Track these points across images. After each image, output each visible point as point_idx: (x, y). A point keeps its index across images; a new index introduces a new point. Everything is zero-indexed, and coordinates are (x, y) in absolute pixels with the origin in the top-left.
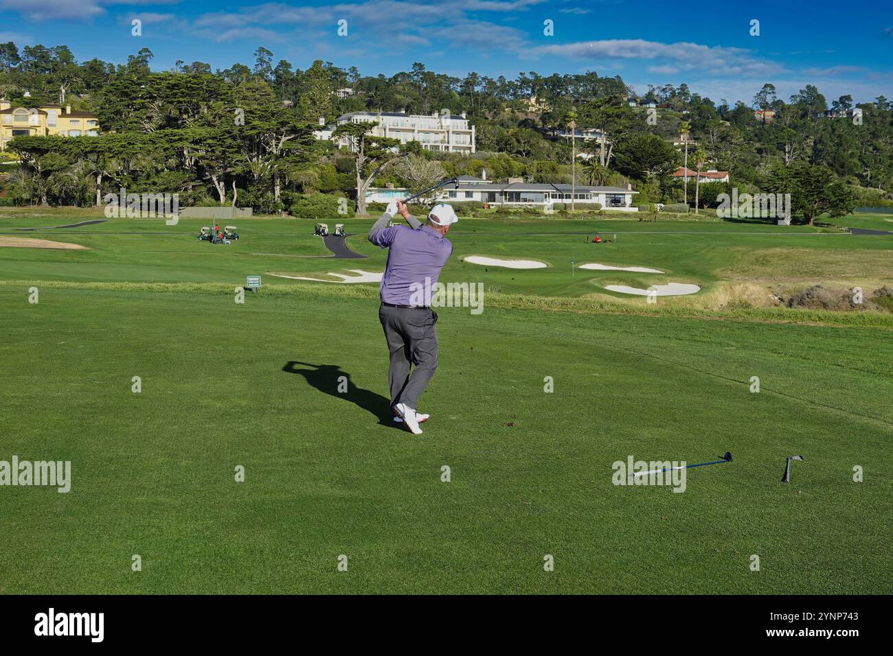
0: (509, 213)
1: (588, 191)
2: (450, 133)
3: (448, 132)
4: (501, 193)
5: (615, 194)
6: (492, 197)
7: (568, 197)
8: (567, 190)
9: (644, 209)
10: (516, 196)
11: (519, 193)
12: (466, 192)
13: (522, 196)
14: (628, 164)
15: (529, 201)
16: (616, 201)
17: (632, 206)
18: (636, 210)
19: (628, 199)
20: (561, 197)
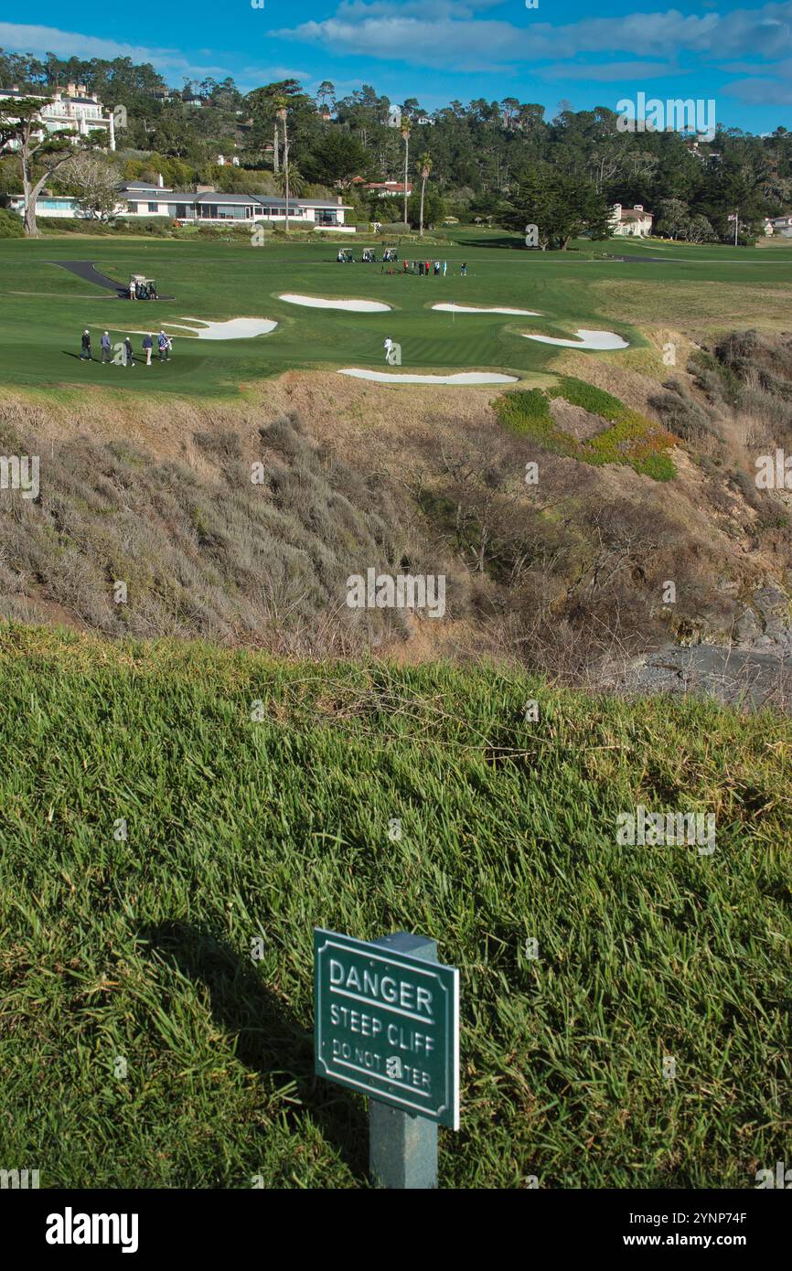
0: (218, 233)
1: (296, 205)
2: (84, 121)
3: (79, 121)
4: (192, 206)
5: (325, 210)
6: (181, 211)
7: (275, 212)
8: (271, 204)
9: (363, 230)
10: (211, 211)
11: (214, 207)
12: (149, 204)
13: (220, 210)
14: (319, 172)
15: (228, 217)
16: (326, 218)
17: (347, 224)
18: (352, 230)
19: (340, 217)
20: (266, 212)
